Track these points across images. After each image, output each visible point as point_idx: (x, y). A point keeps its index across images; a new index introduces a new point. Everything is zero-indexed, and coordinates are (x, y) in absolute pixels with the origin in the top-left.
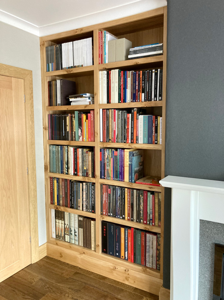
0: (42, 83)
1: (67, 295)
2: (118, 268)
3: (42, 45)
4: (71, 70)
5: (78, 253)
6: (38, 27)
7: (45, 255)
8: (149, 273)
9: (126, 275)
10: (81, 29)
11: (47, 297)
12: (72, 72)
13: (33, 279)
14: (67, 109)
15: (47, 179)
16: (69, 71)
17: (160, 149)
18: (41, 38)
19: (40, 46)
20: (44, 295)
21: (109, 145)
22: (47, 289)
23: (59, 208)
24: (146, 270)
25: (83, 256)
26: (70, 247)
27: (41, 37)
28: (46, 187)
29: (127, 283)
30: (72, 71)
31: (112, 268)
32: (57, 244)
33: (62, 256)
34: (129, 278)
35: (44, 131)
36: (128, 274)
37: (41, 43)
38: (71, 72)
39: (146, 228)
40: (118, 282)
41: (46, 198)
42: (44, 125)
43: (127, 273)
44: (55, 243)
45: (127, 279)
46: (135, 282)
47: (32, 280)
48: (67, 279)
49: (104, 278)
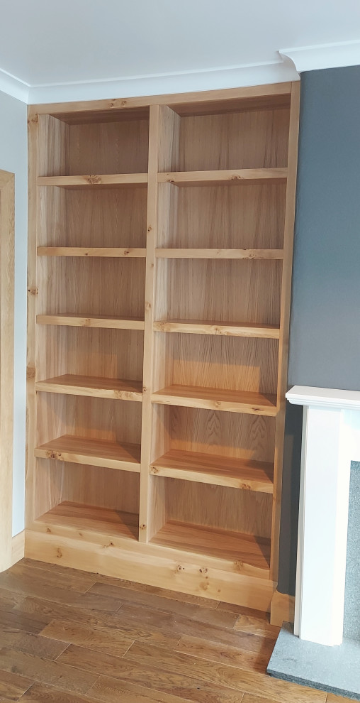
0: (29, 198)
1: (92, 621)
2: (186, 568)
3: (32, 120)
4: (97, 178)
5: (100, 545)
6: (29, 85)
7: (22, 556)
8: (249, 571)
9: (204, 580)
10: (124, 101)
11: (53, 626)
12: (99, 183)
13: (13, 599)
14: (87, 254)
15: (33, 396)
16: (93, 179)
17: (278, 337)
18: (31, 107)
19: (28, 122)
20: (47, 624)
21: (175, 327)
22: (49, 614)
23: (57, 455)
24: (242, 566)
25: (110, 551)
26: (81, 534)
27: (31, 105)
28: (29, 412)
29: (203, 594)
30: (100, 179)
31: (173, 568)
32: (49, 531)
33: (61, 555)
34: (208, 584)
35: (31, 297)
36: (207, 578)
37: (29, 116)
38: (97, 181)
39: (245, 485)
40: (187, 595)
41: (27, 437)
42: (31, 284)
43: (205, 575)
44: (46, 529)
45: (204, 587)
46: (219, 591)
47: (12, 601)
48: (83, 595)
49: (156, 590)
